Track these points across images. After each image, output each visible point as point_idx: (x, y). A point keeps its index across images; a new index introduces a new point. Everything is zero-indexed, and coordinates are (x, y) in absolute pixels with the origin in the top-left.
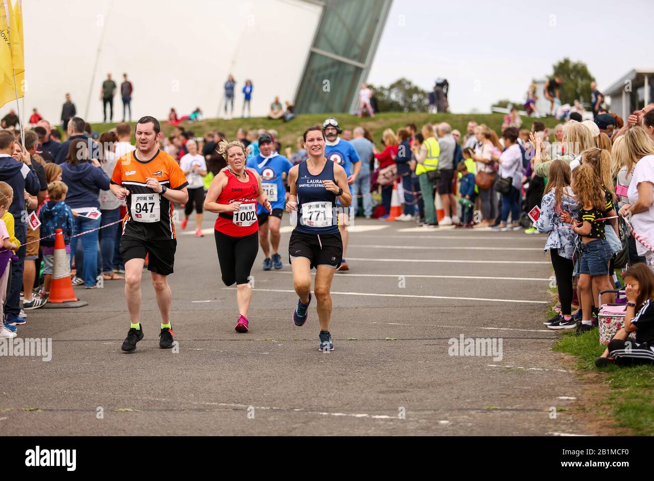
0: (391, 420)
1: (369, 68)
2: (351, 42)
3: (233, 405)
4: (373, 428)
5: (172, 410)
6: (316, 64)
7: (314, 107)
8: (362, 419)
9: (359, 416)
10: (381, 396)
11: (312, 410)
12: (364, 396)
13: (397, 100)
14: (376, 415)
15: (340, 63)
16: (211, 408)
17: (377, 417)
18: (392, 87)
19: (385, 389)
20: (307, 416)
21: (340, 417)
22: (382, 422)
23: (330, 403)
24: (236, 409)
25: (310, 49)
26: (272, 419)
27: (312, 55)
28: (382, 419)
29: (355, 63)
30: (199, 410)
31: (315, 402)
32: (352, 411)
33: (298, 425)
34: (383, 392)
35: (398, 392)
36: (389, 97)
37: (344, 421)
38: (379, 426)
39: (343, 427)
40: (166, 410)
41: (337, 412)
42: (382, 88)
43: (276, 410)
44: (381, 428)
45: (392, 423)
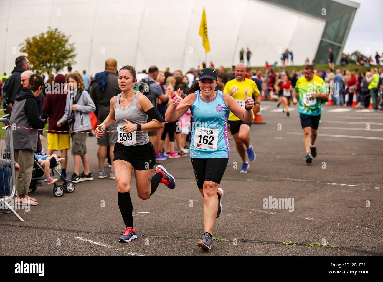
0: (356, 187)
1: (343, 47)
2: (337, 36)
3: (292, 179)
4: (348, 190)
5: (268, 181)
6: (323, 45)
7: (322, 62)
8: (344, 186)
9: (343, 185)
10: (351, 177)
11: (324, 182)
12: (344, 177)
13: (354, 60)
14: (349, 184)
15: (332, 45)
16: (284, 180)
17: (350, 185)
18: (353, 54)
19: (353, 174)
20: (322, 185)
21: (335, 185)
22: (351, 188)
23: (331, 180)
24: (293, 181)
25: (321, 39)
26: (308, 185)
27: (321, 42)
28: (352, 187)
29: (338, 44)
30: (279, 181)
31: (325, 179)
32: (340, 183)
33: (318, 188)
34: (352, 176)
35: (358, 176)
36: (351, 58)
37: (336, 187)
38: (351, 189)
39: (336, 189)
40: (266, 181)
41: (334, 183)
42: (349, 55)
43: (309, 182)
44: (352, 190)
45: (356, 188)
